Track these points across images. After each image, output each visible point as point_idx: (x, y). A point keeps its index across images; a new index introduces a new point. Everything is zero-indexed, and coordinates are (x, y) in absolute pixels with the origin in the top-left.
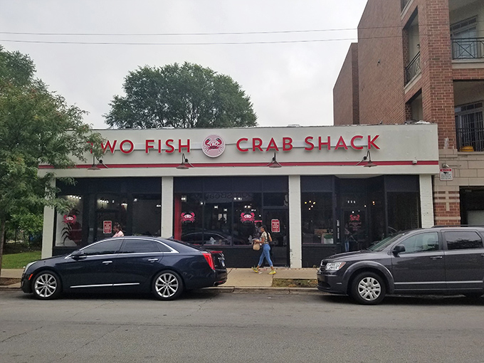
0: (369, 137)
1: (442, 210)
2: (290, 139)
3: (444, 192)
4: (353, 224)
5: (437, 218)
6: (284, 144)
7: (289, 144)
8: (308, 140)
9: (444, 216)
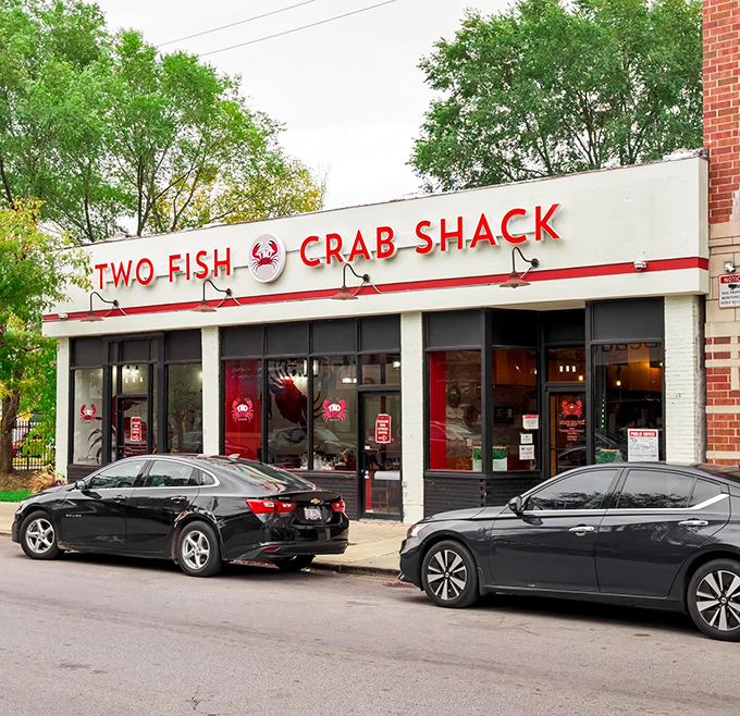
0: (538, 209)
1: (720, 387)
2: (389, 230)
3: (726, 340)
4: (567, 423)
5: (709, 409)
6: (380, 242)
7: (387, 242)
8: (424, 230)
9: (725, 403)
